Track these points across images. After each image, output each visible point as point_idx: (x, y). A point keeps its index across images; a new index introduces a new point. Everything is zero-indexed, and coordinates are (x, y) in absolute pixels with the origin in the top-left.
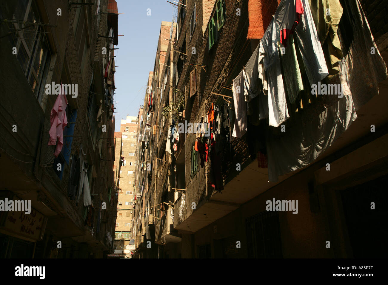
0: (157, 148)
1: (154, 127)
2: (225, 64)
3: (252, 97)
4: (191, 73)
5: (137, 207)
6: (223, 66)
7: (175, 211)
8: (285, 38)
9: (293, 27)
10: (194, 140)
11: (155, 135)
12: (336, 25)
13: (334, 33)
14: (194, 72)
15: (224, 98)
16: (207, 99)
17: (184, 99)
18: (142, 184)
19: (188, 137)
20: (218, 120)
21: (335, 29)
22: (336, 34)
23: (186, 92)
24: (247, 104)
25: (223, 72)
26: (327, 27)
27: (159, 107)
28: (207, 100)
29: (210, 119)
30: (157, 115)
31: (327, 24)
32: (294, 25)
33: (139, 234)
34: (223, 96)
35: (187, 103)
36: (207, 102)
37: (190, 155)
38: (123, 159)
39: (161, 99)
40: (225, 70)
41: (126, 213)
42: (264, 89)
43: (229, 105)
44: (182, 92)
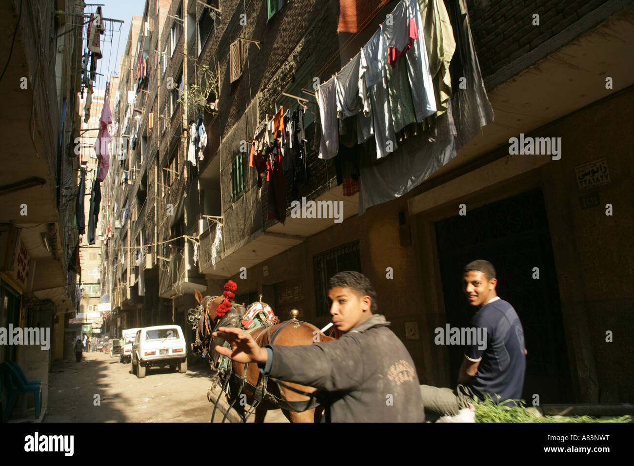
0: (158, 151)
1: (151, 116)
2: (295, 47)
3: (348, 114)
4: (232, 44)
5: (112, 244)
6: (292, 50)
7: (201, 248)
8: (393, 59)
9: (404, 50)
10: (237, 146)
11: (152, 129)
12: (448, 62)
13: (445, 69)
14: (238, 45)
15: (299, 101)
16: (262, 90)
17: (217, 82)
18: (124, 207)
19: (226, 142)
20: (289, 128)
21: (447, 66)
22: (447, 71)
23: (219, 71)
24: (340, 121)
25: (291, 58)
26: (440, 62)
27: (159, 84)
28: (261, 93)
29: (278, 127)
30: (157, 96)
31: (439, 60)
32: (405, 48)
33: (120, 286)
34: (299, 99)
35: (222, 89)
36: (261, 96)
37: (229, 168)
38: (86, 165)
39: (164, 71)
40: (295, 57)
41: (90, 253)
42: (366, 111)
43: (305, 112)
44: (212, 69)
